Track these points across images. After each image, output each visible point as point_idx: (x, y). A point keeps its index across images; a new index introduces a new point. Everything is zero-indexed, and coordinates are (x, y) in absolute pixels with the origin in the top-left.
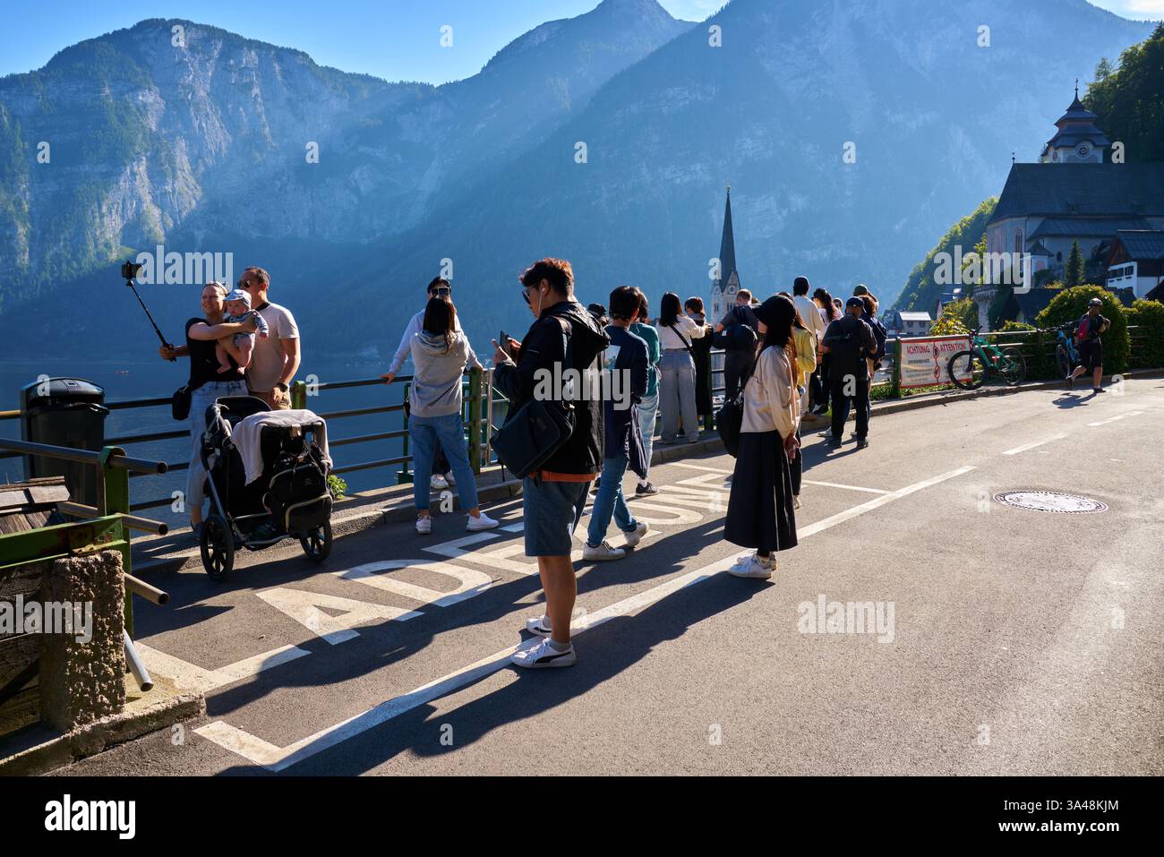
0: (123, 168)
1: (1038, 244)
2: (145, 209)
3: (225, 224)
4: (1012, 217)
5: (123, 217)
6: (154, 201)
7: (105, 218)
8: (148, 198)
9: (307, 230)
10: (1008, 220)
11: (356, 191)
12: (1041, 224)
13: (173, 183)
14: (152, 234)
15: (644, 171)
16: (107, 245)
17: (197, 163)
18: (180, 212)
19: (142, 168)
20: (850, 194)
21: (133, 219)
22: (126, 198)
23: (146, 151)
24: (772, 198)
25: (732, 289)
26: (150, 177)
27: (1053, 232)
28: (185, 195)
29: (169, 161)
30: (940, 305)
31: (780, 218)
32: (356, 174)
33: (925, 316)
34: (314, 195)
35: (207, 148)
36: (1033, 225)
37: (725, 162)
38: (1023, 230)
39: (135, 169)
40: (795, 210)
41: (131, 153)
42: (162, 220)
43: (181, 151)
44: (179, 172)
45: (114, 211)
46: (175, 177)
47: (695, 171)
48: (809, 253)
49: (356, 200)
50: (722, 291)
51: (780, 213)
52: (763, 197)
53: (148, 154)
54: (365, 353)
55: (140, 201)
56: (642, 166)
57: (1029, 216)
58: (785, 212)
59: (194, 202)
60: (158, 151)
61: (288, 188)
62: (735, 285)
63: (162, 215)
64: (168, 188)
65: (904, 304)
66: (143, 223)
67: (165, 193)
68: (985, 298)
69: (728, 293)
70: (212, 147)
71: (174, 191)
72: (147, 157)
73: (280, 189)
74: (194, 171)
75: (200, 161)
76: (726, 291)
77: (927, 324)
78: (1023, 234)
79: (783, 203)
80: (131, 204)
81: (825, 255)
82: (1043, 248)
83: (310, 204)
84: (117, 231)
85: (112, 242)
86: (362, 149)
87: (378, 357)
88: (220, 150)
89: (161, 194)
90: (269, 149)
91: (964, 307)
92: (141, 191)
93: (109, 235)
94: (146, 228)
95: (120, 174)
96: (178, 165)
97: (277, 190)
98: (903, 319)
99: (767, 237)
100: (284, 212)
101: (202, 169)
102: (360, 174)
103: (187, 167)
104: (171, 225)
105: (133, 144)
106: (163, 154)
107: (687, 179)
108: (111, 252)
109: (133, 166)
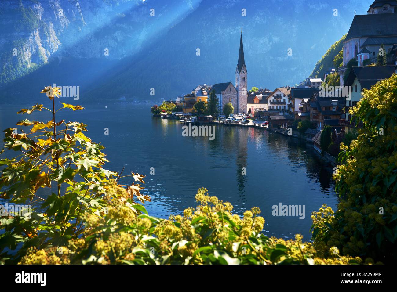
0: (30, 34)
1: (365, 48)
2: (39, 49)
3: (69, 54)
4: (354, 38)
5: (31, 52)
6: (43, 46)
7: (25, 52)
8: (40, 45)
9: (99, 55)
10: (352, 39)
11: (116, 40)
12: (367, 40)
13: (49, 39)
14: (43, 58)
15: (219, 29)
16: (26, 62)
17: (57, 32)
18: (52, 49)
19: (37, 34)
20: (295, 35)
21: (35, 53)
22: (32, 45)
23: (38, 27)
24: (266, 38)
25: (243, 72)
26: (40, 37)
27: (371, 43)
28: (54, 43)
29: (47, 31)
30: (326, 76)
31: (269, 45)
32: (116, 33)
33: (320, 80)
34: (101, 42)
35: (61, 26)
36: (363, 41)
37: (249, 26)
38: (359, 43)
39: (35, 34)
40: (275, 42)
41: (33, 28)
42: (46, 53)
43: (52, 27)
44: (51, 35)
45: (28, 50)
46: (49, 37)
47: (238, 29)
48: (280, 58)
49: (116, 44)
50: (240, 73)
51: (269, 44)
52: (263, 38)
53: (39, 28)
54: (121, 99)
55: (37, 46)
56: (219, 28)
57: (361, 37)
58: (271, 43)
59: (57, 46)
60: (43, 27)
61: (92, 40)
62: (245, 70)
63: (46, 51)
64: (48, 41)
65: (313, 76)
66: (39, 54)
67: (47, 43)
68: (343, 72)
69: (242, 74)
70: (63, 25)
71: (50, 42)
72: (39, 29)
73: (89, 41)
74: (57, 34)
75: (59, 31)
76: (241, 73)
77: (320, 83)
78: (359, 45)
79: (270, 40)
80: (34, 47)
81: (286, 58)
82: (367, 50)
83: (100, 45)
84: (30, 57)
85: (28, 61)
86: (117, 25)
87: (125, 100)
88: (66, 26)
89: (45, 43)
90: (84, 26)
91: (334, 76)
92: (37, 42)
93: (27, 59)
94: (40, 56)
95: (29, 36)
96: (51, 32)
97: (87, 41)
98: (311, 81)
99: (265, 52)
100: (91, 49)
101: (59, 33)
102: (117, 34)
103: (54, 33)
104: (50, 54)
105: (33, 25)
106: (45, 28)
107: (235, 32)
108: (28, 65)
109: (33, 33)
